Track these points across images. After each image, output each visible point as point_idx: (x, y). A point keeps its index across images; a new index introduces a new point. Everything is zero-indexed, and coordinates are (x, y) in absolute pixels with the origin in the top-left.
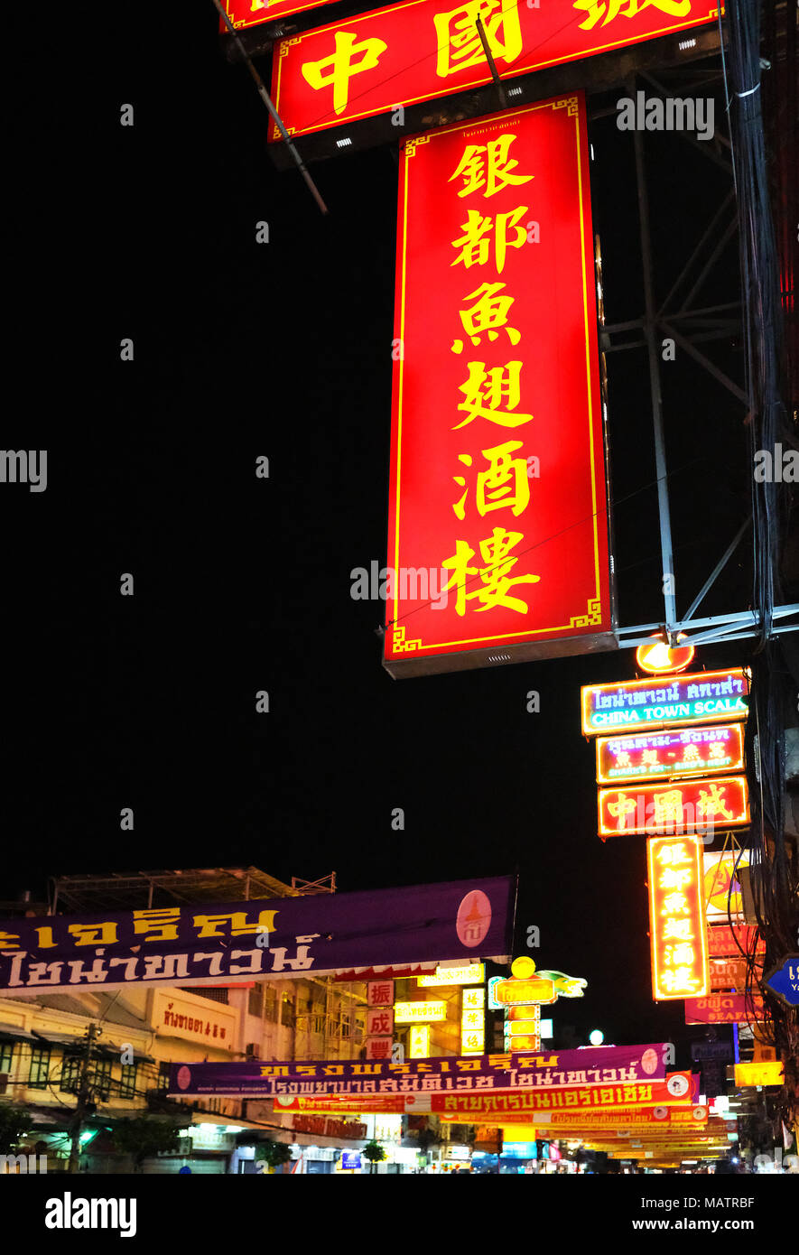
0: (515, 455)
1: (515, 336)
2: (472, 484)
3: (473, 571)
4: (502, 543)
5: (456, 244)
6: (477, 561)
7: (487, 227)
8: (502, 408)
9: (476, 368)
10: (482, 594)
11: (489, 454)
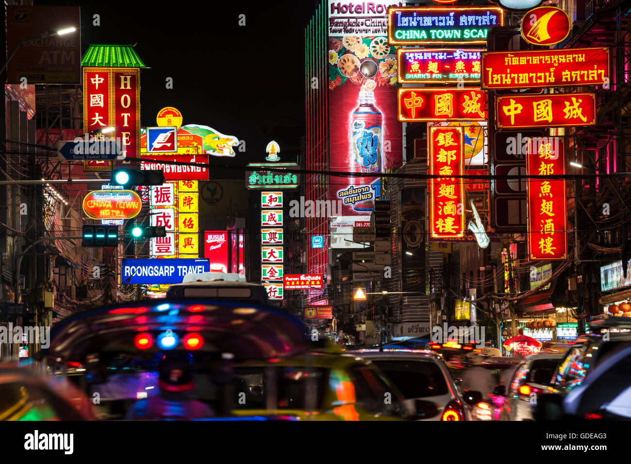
0: (552, 222)
1: (551, 196)
2: (544, 227)
3: (544, 245)
4: (549, 240)
5: (540, 170)
6: (545, 243)
7: (546, 167)
8: (549, 211)
9: (544, 201)
10: (546, 250)
11: (547, 221)
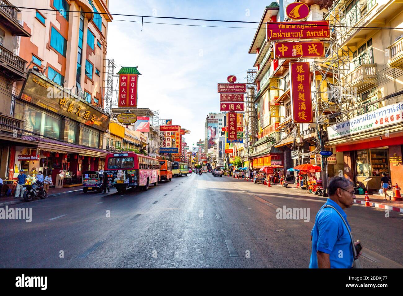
0: (304, 104)
1: (304, 91)
2: (300, 106)
4: (303, 113)
5: (297, 78)
6: (301, 114)
7: (300, 77)
8: (303, 98)
9: (300, 93)
10: (302, 117)
11: (302, 103)
